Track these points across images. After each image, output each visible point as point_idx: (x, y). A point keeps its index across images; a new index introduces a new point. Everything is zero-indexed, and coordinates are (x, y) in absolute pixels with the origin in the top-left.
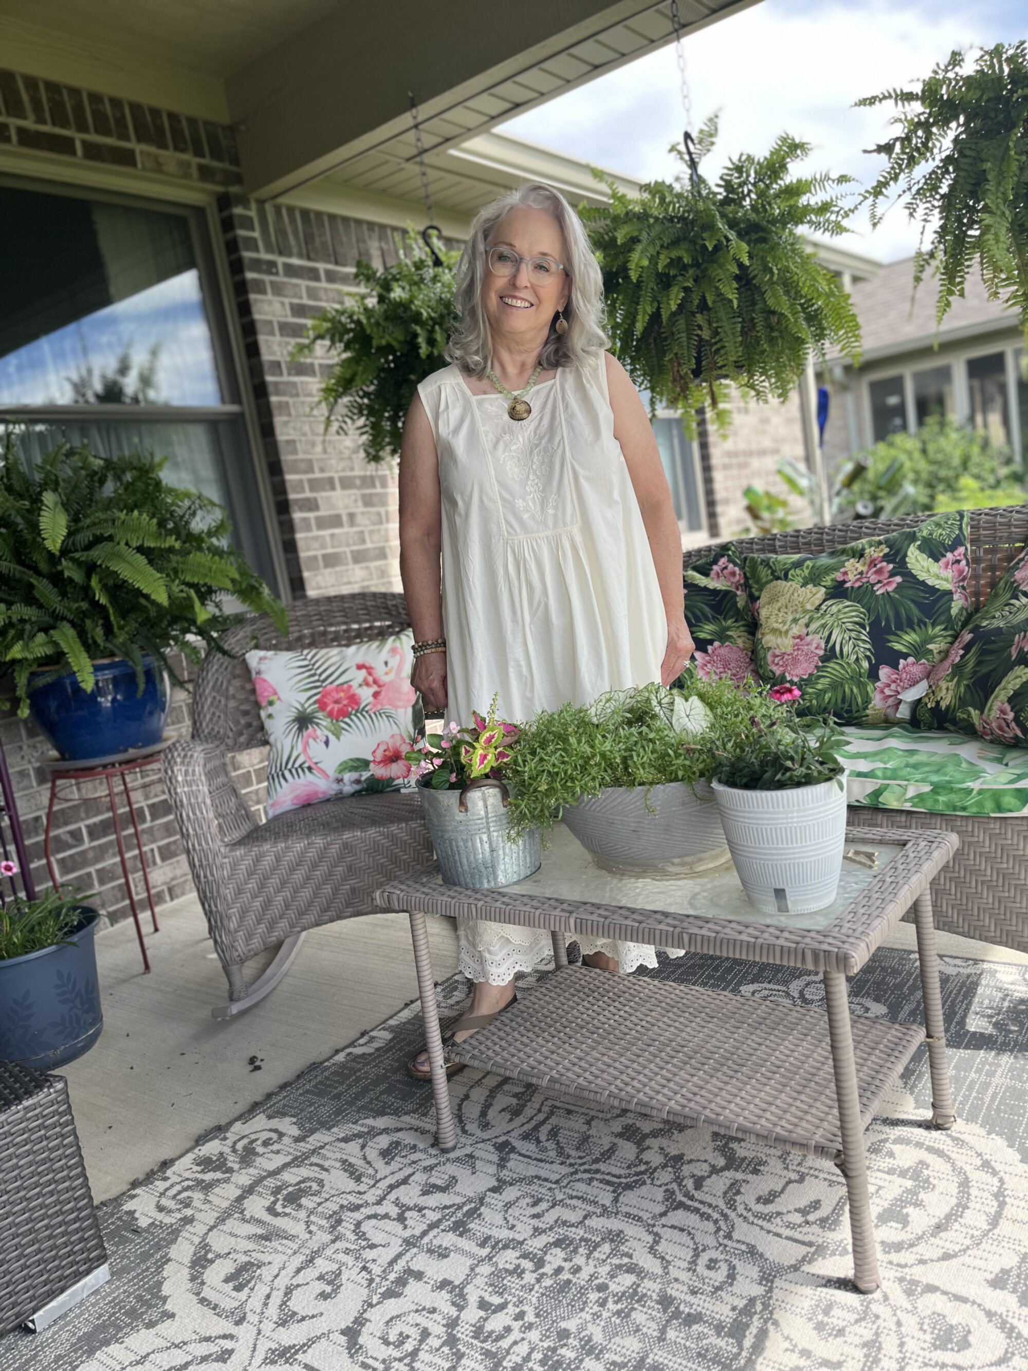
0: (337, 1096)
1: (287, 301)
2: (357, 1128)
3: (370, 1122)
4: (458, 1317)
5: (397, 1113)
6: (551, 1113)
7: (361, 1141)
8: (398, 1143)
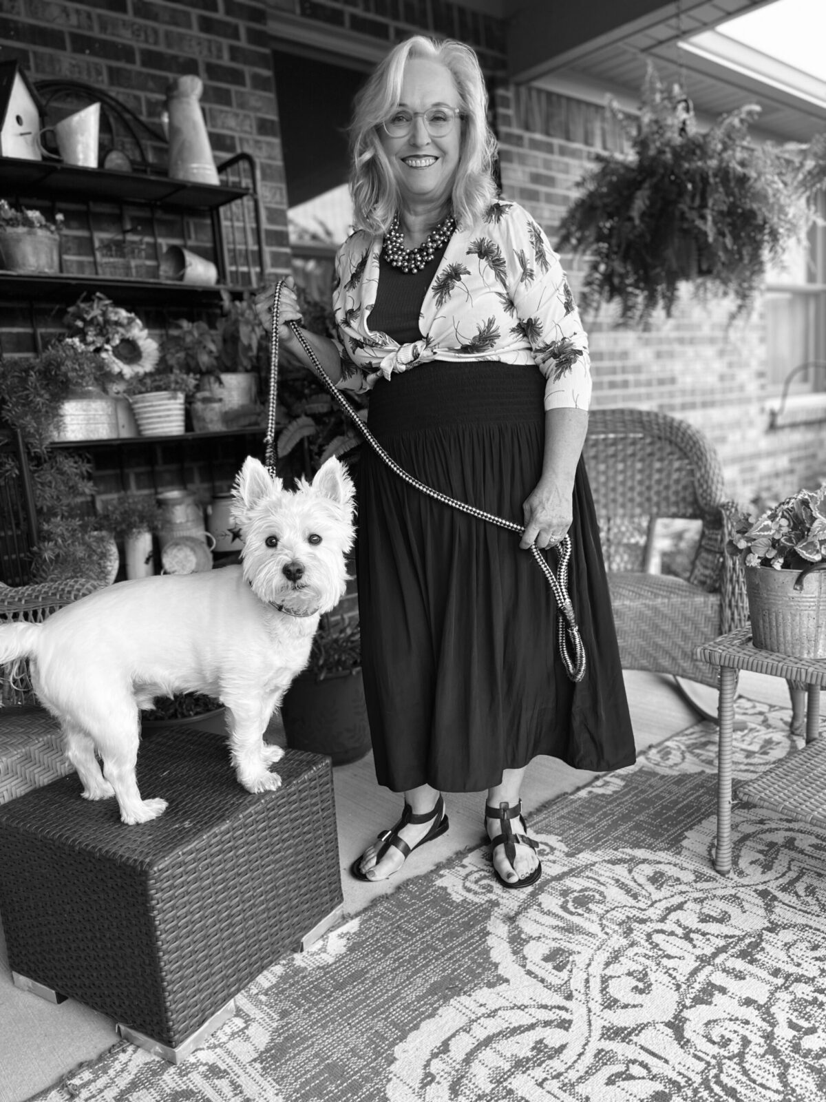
0: (592, 825)
1: (527, 170)
2: (619, 855)
3: (628, 850)
4: (772, 1032)
5: (650, 847)
6: (801, 873)
7: (626, 865)
8: (662, 874)
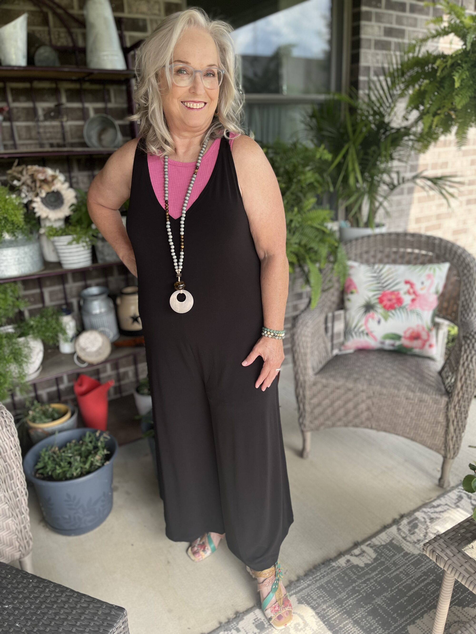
1: (382, 25)
